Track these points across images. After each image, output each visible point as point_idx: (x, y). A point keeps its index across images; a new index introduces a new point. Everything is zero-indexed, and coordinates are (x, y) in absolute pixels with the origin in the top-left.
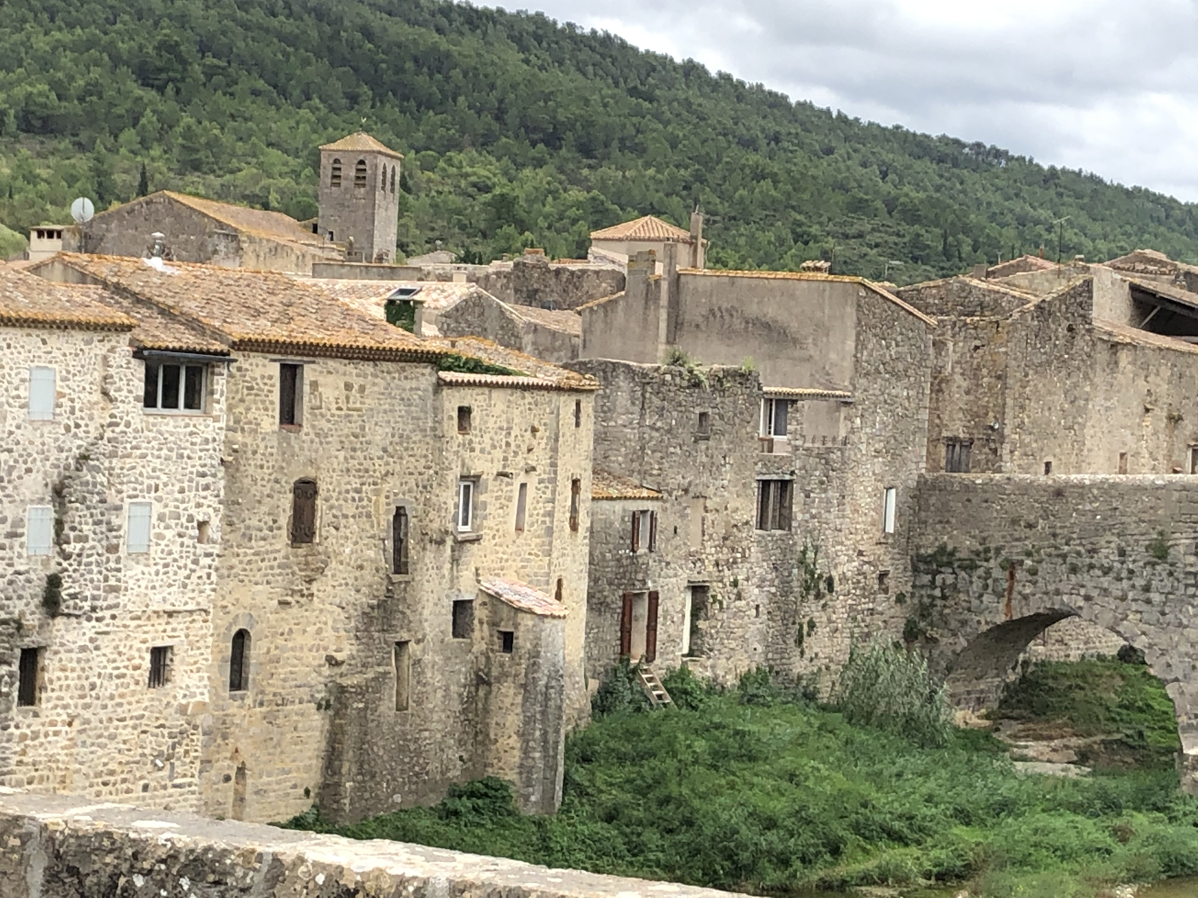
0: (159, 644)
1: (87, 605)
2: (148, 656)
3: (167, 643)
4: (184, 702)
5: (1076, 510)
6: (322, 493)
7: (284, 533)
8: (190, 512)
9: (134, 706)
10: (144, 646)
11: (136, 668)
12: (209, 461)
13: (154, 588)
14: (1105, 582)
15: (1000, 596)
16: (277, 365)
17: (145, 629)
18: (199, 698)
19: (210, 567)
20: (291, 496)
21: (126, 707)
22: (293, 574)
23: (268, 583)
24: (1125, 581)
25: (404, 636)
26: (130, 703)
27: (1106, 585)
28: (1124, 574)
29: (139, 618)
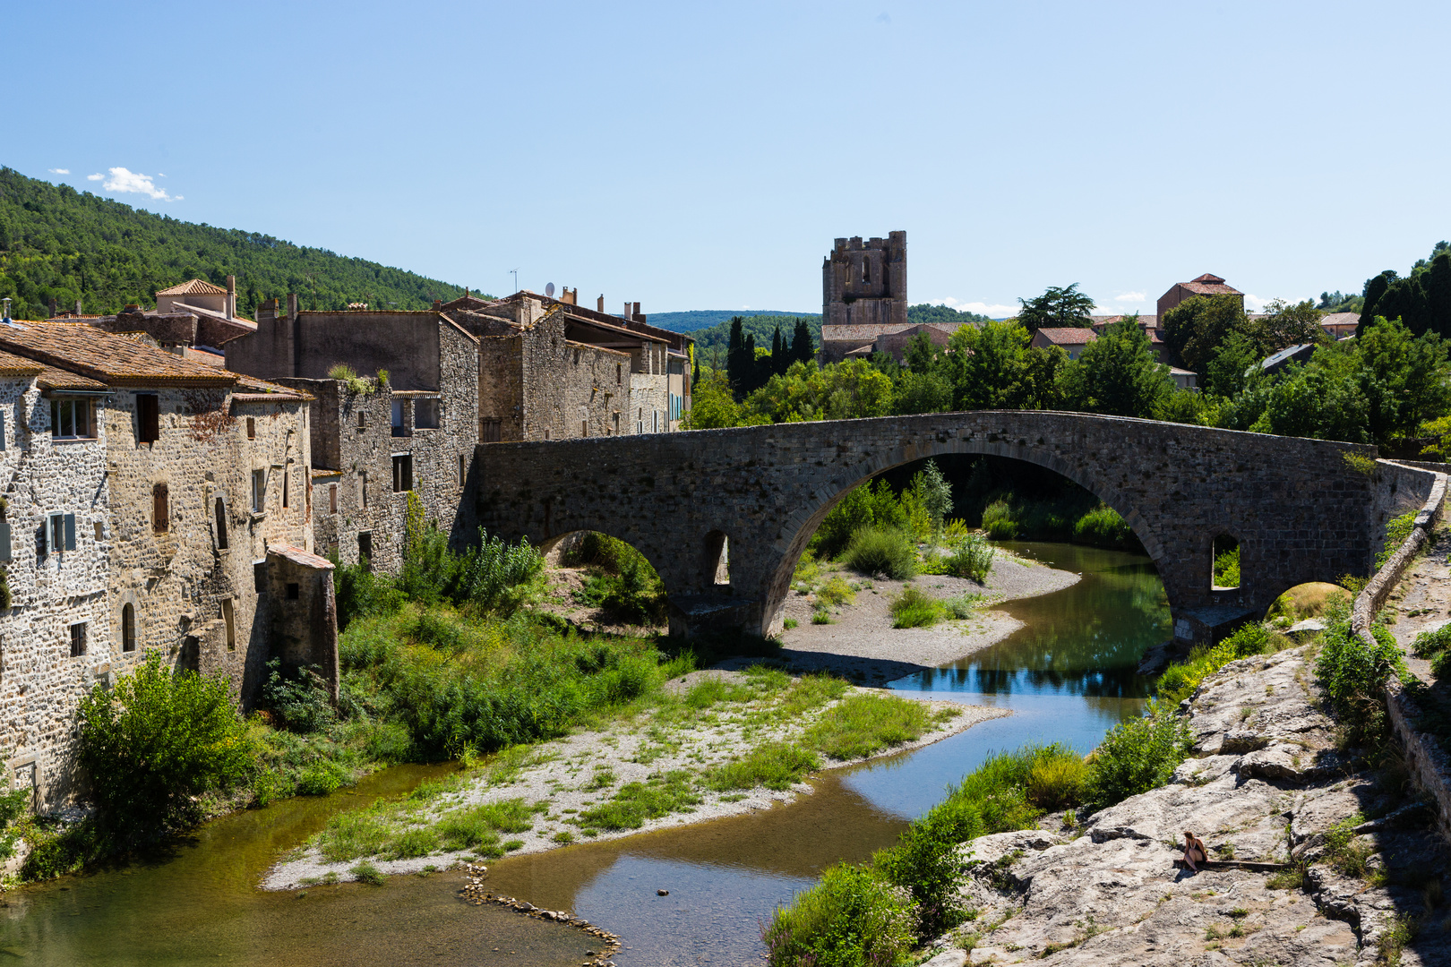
0: (75, 622)
1: (25, 598)
2: (69, 633)
3: (82, 620)
4: (95, 665)
5: (590, 461)
6: (171, 493)
7: (149, 525)
8: (88, 516)
9: (63, 673)
10: (66, 625)
11: (62, 643)
12: (97, 475)
13: (69, 579)
14: (613, 506)
15: (540, 522)
16: (135, 395)
17: (66, 611)
18: (104, 661)
19: (104, 558)
20: (151, 498)
21: (58, 675)
22: (158, 557)
23: (142, 566)
24: (626, 506)
25: (228, 595)
26: (59, 672)
27: (613, 508)
28: (625, 501)
29: (61, 604)
